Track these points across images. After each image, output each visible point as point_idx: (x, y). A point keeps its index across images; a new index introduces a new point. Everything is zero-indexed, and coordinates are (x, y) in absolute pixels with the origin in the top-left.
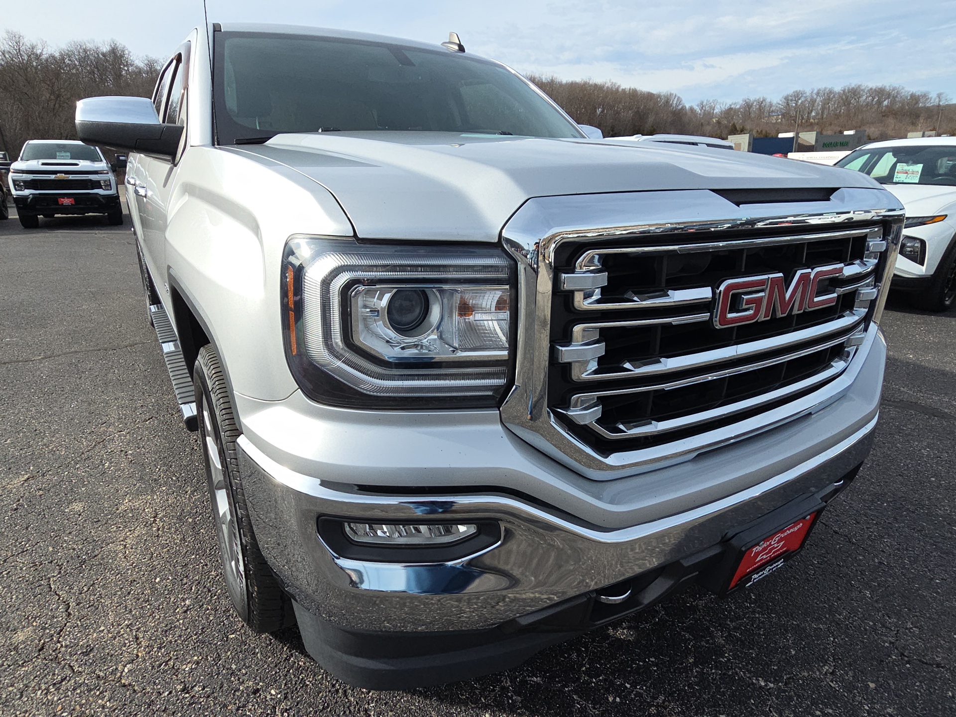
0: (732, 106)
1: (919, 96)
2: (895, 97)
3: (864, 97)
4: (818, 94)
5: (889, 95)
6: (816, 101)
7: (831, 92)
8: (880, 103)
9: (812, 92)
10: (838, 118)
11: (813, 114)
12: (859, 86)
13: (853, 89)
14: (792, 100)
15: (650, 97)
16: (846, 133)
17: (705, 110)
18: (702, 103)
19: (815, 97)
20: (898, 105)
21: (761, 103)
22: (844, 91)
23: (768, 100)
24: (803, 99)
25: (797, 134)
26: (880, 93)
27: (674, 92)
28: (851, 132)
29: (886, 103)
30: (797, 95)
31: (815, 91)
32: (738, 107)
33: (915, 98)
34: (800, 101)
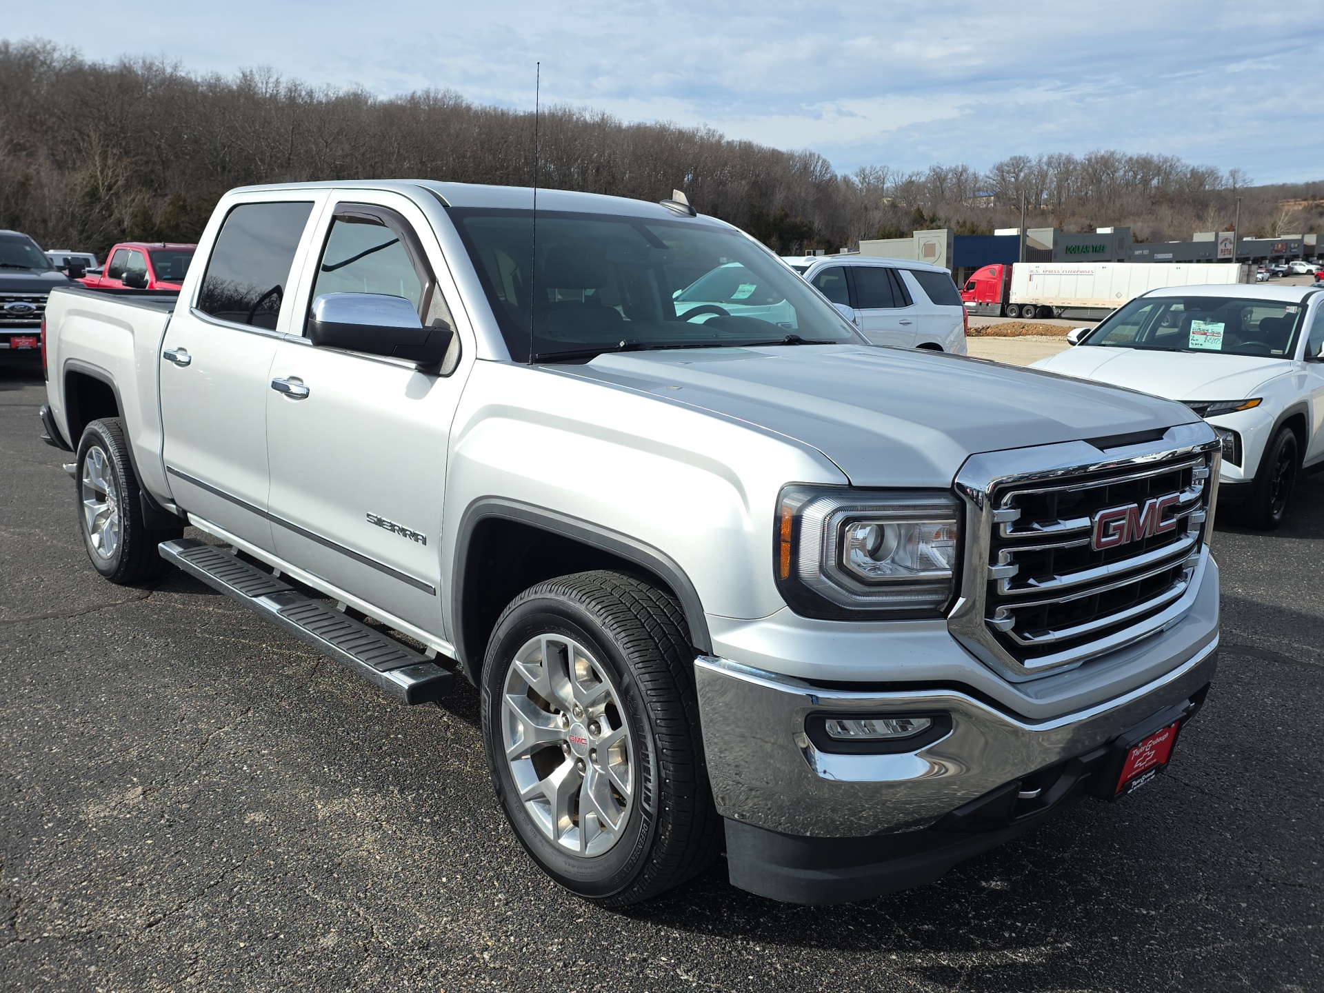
0: (914, 178)
1: (1203, 174)
2: (1167, 174)
3: (1122, 172)
4: (1049, 164)
5: (1158, 170)
6: (1047, 174)
7: (1069, 161)
8: (1146, 182)
9: (1040, 160)
10: (1083, 204)
11: (1045, 196)
12: (1113, 153)
13: (1102, 157)
14: (1008, 172)
15: (775, 157)
16: (1100, 231)
17: (869, 183)
18: (863, 171)
19: (1045, 167)
20: (1173, 187)
21: (960, 174)
22: (1089, 160)
23: (971, 170)
24: (1026, 171)
25: (1024, 231)
26: (1145, 166)
27: (815, 150)
28: (1107, 230)
29: (1155, 182)
30: (1018, 164)
31: (1045, 159)
32: (923, 179)
33: (1198, 177)
34: (1022, 174)
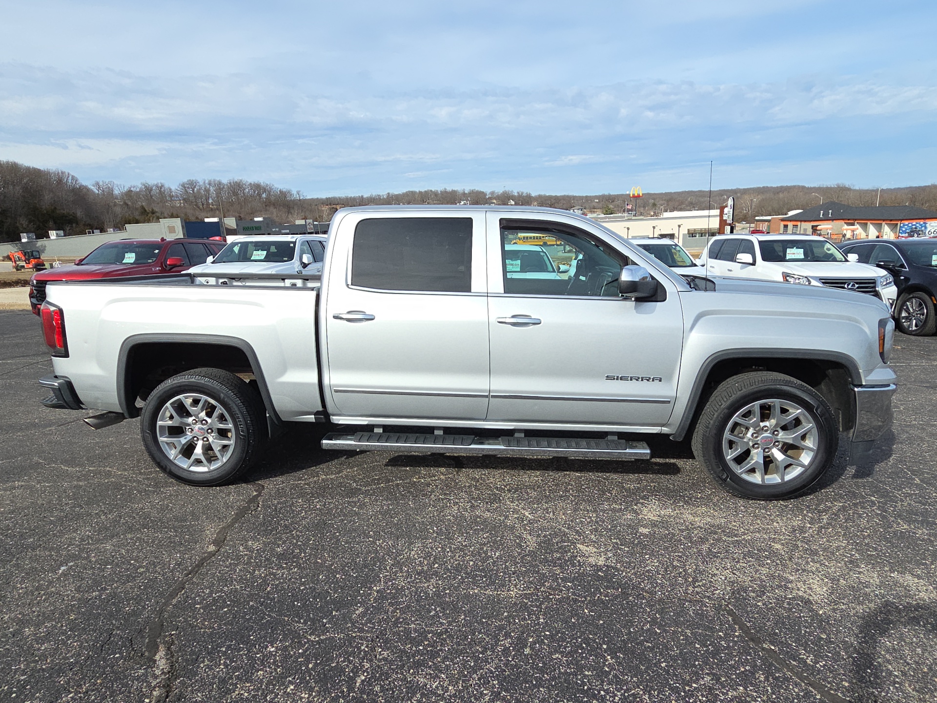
0: (132, 189)
1: (285, 192)
2: (269, 192)
3: (247, 190)
4: (210, 184)
5: (265, 190)
6: (209, 190)
7: (220, 183)
8: (259, 195)
9: (204, 182)
10: (232, 205)
11: (210, 201)
12: (241, 180)
13: (236, 182)
14: (188, 188)
15: (35, 174)
16: (256, 219)
17: (103, 191)
18: (97, 184)
19: (208, 186)
20: (273, 198)
21: (160, 187)
22: (230, 183)
23: (166, 186)
24: (197, 187)
26: (257, 187)
27: (67, 171)
28: (260, 219)
29: (264, 196)
30: (192, 184)
31: (207, 182)
32: (138, 190)
33: (283, 194)
34: (195, 189)
